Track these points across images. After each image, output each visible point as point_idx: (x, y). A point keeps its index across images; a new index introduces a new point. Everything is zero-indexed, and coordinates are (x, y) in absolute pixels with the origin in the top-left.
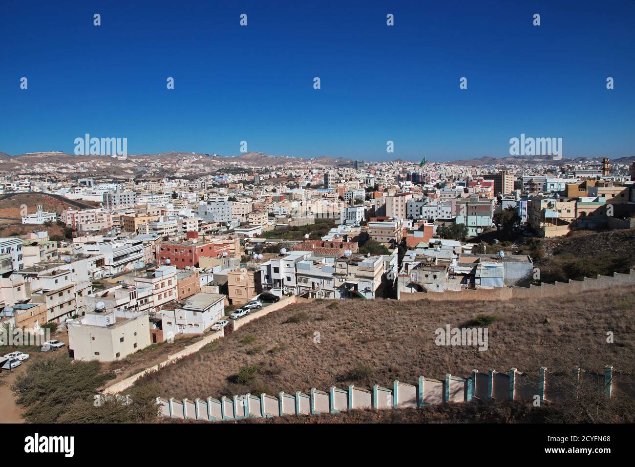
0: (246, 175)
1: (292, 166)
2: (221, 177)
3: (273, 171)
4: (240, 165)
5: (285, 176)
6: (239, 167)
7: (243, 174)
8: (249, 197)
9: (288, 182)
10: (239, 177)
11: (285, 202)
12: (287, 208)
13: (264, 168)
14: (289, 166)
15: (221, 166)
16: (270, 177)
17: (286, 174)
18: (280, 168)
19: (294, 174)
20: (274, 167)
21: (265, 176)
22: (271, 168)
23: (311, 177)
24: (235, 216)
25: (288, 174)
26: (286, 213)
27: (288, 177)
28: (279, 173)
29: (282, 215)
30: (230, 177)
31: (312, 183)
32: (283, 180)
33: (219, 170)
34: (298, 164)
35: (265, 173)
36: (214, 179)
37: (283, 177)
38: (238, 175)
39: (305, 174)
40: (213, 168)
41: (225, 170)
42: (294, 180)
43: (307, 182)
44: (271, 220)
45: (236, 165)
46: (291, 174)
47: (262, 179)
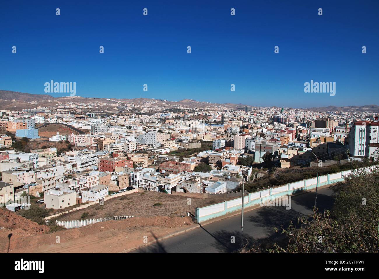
0: (181, 113)
1: (209, 109)
2: (166, 114)
3: (196, 111)
4: (179, 107)
5: (202, 115)
6: (178, 108)
7: (179, 113)
8: (172, 129)
9: (203, 119)
10: (176, 115)
11: (189, 134)
12: (189, 137)
13: (192, 109)
14: (207, 109)
15: (168, 107)
16: (194, 115)
17: (203, 114)
18: (202, 110)
19: (208, 114)
20: (198, 109)
21: (191, 114)
22: (196, 109)
23: (217, 116)
24: (160, 141)
25: (204, 114)
26: (189, 140)
27: (204, 116)
28: (199, 113)
29: (186, 141)
30: (171, 114)
31: (217, 120)
32: (201, 117)
33: (166, 110)
34: (213, 107)
35: (192, 112)
36: (161, 115)
37: (201, 116)
38: (176, 113)
39: (214, 114)
40: (163, 108)
41: (169, 109)
42: (206, 118)
43: (214, 119)
44: (178, 144)
45: (177, 107)
46: (206, 114)
47: (189, 116)
